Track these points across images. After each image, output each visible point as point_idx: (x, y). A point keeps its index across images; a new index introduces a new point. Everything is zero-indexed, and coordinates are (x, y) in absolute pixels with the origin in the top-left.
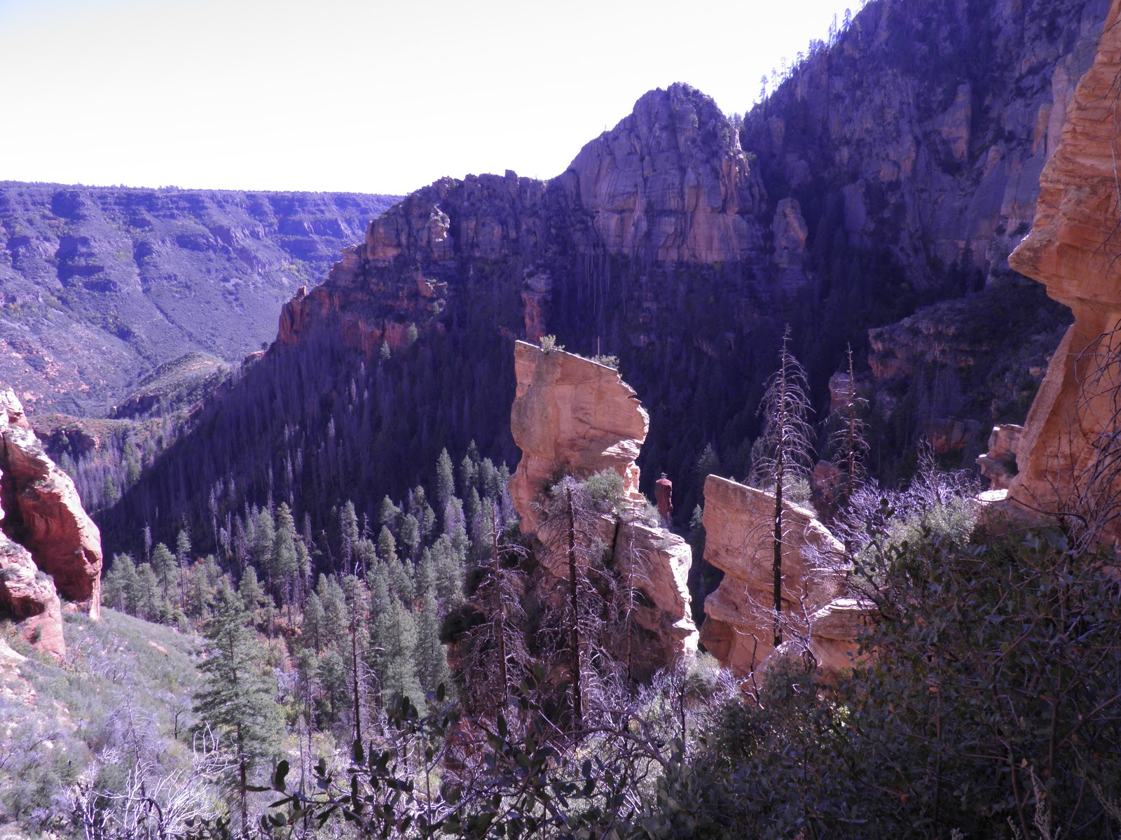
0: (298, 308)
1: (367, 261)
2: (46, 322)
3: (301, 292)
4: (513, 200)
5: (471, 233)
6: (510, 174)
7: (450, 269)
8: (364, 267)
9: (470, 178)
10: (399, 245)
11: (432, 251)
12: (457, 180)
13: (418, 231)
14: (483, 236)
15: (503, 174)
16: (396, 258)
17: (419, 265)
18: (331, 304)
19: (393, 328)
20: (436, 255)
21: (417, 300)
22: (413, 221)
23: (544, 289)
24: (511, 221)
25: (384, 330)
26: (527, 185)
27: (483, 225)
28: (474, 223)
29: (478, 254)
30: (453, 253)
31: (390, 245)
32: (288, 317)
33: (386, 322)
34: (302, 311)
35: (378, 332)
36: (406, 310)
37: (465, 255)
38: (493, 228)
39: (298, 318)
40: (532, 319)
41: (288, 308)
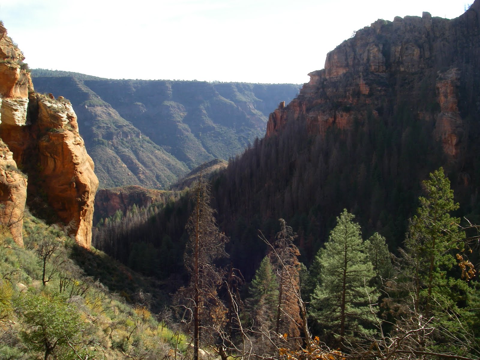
0: (279, 115)
1: (326, 80)
2: (142, 149)
3: (282, 104)
4: (428, 32)
5: (398, 55)
6: (426, 15)
7: (382, 78)
8: (323, 83)
9: (397, 19)
10: (347, 66)
11: (370, 66)
12: (388, 21)
13: (361, 55)
14: (406, 56)
15: (421, 16)
16: (345, 75)
17: (361, 74)
18: (301, 111)
19: (342, 116)
20: (373, 68)
21: (359, 97)
22: (357, 50)
23: (455, 77)
24: (426, 46)
25: (335, 118)
26: (438, 22)
27: (407, 49)
28: (400, 48)
29: (402, 69)
30: (384, 67)
31: (341, 66)
32: (272, 122)
33: (337, 113)
34: (281, 117)
35: (331, 120)
36: (351, 104)
37: (393, 69)
38: (414, 51)
39: (278, 122)
40: (446, 96)
41: (273, 116)
